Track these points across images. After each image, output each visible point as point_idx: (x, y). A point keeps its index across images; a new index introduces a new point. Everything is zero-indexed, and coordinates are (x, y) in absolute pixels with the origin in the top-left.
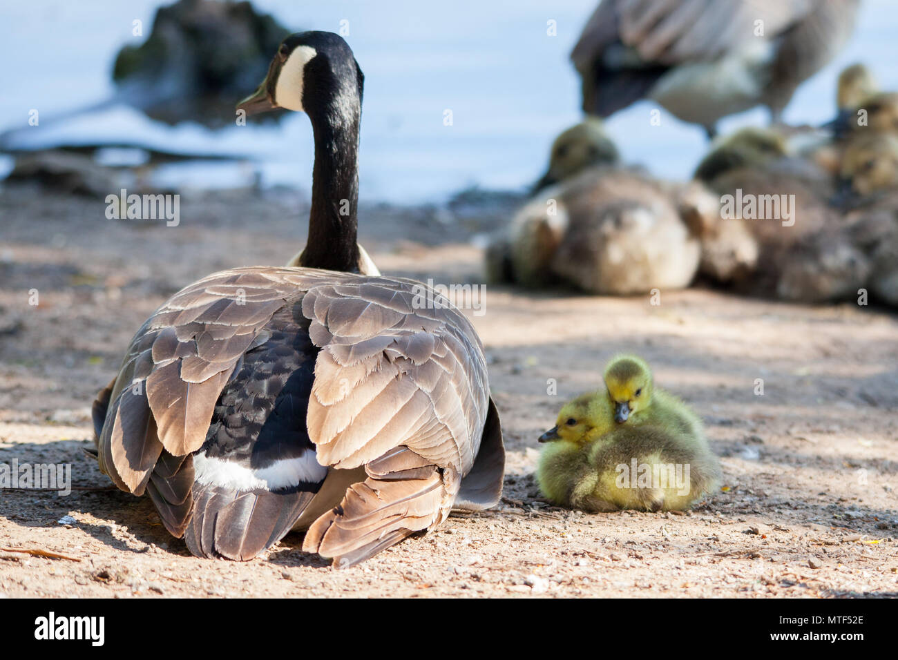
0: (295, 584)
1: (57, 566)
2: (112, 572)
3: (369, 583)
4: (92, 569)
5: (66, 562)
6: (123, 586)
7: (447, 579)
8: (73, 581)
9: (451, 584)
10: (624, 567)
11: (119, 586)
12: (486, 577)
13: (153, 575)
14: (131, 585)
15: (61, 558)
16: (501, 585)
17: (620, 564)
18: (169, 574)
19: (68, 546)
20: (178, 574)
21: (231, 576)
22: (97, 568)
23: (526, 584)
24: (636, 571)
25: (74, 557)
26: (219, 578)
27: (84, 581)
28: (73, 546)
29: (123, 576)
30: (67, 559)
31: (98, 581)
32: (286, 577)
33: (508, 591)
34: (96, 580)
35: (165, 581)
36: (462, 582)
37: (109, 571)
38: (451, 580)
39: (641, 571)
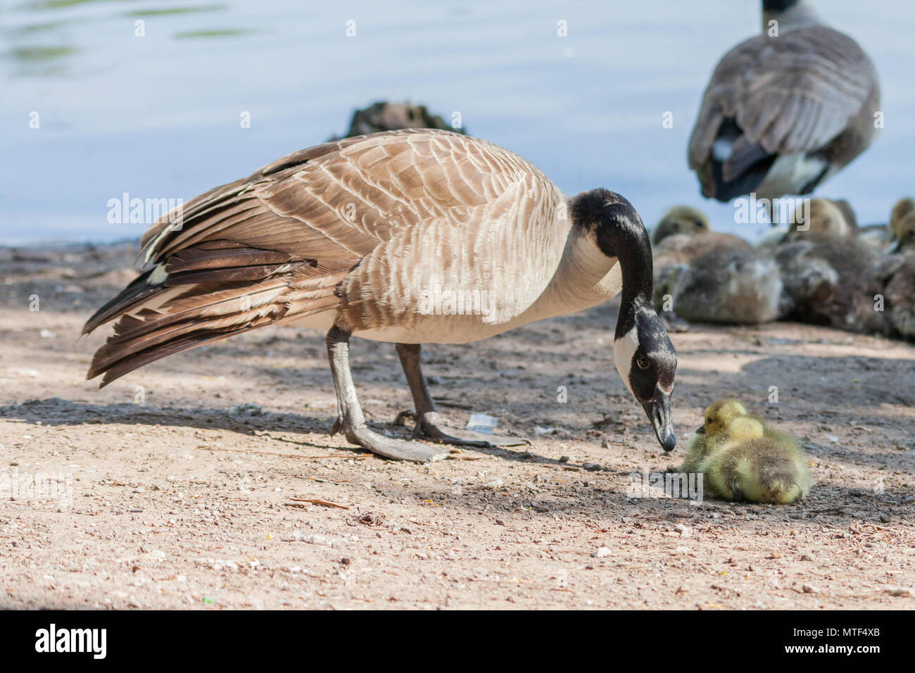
0: (506, 528)
1: (332, 512)
2: (373, 517)
3: (561, 528)
4: (357, 514)
5: (338, 509)
6: (381, 527)
7: (617, 526)
8: (345, 523)
9: (621, 530)
10: (746, 520)
11: (378, 528)
12: (645, 525)
13: (402, 519)
14: (388, 527)
15: (334, 506)
16: (657, 531)
17: (743, 517)
18: (414, 519)
19: (338, 497)
20: (419, 519)
21: (458, 521)
22: (361, 514)
23: (676, 530)
24: (755, 522)
25: (344, 505)
26: (451, 523)
27: (353, 523)
28: (342, 498)
29: (381, 520)
30: (338, 507)
31: (363, 523)
32: (499, 523)
33: (663, 535)
34: (361, 522)
35: (411, 524)
36: (629, 529)
37: (371, 516)
38: (620, 527)
39: (759, 523)
